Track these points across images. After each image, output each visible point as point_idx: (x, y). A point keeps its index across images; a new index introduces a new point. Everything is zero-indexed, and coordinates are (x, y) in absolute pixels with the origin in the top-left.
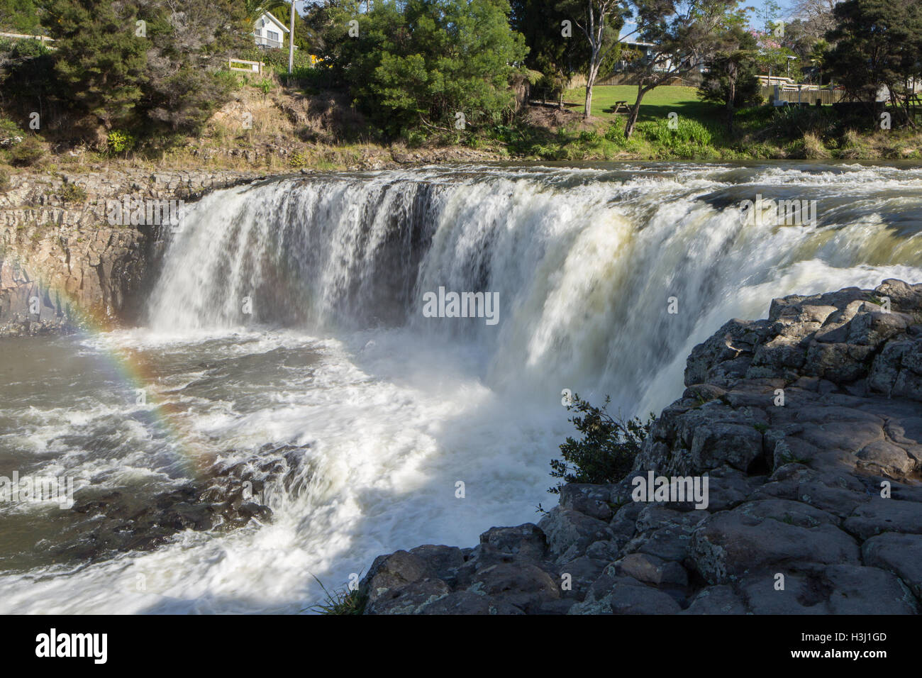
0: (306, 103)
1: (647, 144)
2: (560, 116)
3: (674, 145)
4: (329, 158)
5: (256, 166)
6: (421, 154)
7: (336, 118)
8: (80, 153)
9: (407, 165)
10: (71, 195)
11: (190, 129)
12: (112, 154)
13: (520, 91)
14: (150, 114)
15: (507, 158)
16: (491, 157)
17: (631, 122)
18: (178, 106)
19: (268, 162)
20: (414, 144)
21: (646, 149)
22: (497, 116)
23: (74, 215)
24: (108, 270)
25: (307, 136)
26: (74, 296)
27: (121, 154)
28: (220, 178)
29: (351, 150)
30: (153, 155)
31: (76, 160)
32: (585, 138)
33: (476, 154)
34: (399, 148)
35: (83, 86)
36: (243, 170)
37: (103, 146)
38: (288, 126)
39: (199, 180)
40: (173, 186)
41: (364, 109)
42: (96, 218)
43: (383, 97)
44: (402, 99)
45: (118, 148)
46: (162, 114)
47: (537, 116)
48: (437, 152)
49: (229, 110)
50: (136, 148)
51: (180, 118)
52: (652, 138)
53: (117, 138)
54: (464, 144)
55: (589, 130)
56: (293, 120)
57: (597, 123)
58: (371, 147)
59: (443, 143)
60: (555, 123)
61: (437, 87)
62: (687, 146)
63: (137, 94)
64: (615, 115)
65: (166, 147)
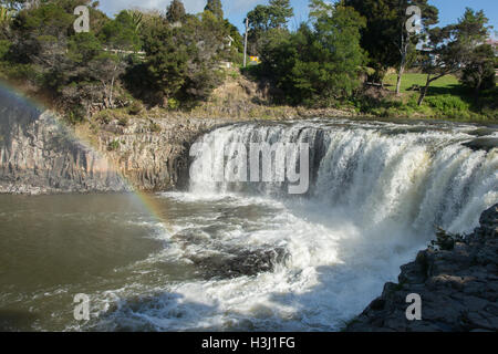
0: (255, 85)
1: (429, 109)
2: (383, 93)
3: (444, 109)
4: (268, 113)
5: (234, 116)
6: (312, 111)
7: (270, 93)
8: (156, 109)
9: (305, 117)
10: (155, 129)
11: (204, 98)
12: (170, 109)
13: (363, 79)
14: (188, 91)
15: (355, 115)
16: (347, 114)
17: (422, 96)
18: (200, 88)
19: (239, 115)
20: (309, 107)
21: (429, 111)
22: (350, 93)
23: (156, 138)
24: (171, 163)
25: (256, 101)
26: (157, 175)
27: (174, 109)
28: (218, 122)
29: (279, 109)
30: (188, 110)
31: (154, 112)
32: (397, 105)
33: (339, 112)
34: (301, 109)
35: (160, 78)
36: (228, 118)
37: (165, 106)
38: (246, 95)
39: (210, 123)
40: (198, 125)
41: (283, 88)
42: (165, 139)
43: (295, 83)
44: (305, 84)
45: (172, 106)
46: (193, 91)
47: (371, 92)
48: (320, 110)
49: (221, 88)
50: (180, 107)
51: (202, 93)
52: (433, 106)
53: (172, 101)
54: (333, 107)
55: (398, 100)
56: (248, 93)
57: (402, 97)
58: (287, 107)
59: (324, 107)
60: (380, 96)
61: (323, 78)
62: (452, 110)
63: (182, 82)
64: (412, 92)
65: (193, 106)
